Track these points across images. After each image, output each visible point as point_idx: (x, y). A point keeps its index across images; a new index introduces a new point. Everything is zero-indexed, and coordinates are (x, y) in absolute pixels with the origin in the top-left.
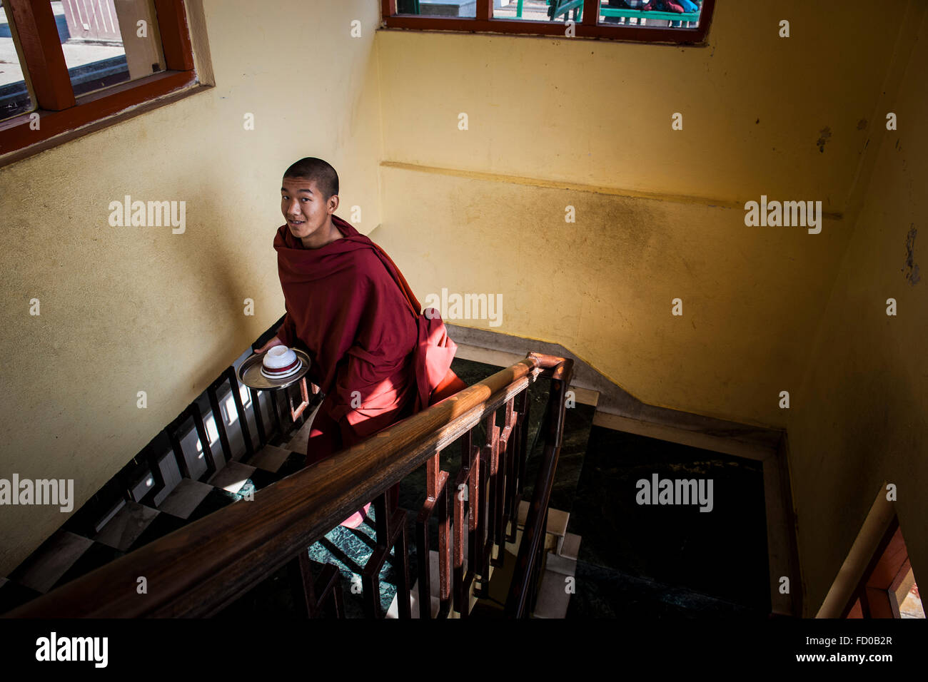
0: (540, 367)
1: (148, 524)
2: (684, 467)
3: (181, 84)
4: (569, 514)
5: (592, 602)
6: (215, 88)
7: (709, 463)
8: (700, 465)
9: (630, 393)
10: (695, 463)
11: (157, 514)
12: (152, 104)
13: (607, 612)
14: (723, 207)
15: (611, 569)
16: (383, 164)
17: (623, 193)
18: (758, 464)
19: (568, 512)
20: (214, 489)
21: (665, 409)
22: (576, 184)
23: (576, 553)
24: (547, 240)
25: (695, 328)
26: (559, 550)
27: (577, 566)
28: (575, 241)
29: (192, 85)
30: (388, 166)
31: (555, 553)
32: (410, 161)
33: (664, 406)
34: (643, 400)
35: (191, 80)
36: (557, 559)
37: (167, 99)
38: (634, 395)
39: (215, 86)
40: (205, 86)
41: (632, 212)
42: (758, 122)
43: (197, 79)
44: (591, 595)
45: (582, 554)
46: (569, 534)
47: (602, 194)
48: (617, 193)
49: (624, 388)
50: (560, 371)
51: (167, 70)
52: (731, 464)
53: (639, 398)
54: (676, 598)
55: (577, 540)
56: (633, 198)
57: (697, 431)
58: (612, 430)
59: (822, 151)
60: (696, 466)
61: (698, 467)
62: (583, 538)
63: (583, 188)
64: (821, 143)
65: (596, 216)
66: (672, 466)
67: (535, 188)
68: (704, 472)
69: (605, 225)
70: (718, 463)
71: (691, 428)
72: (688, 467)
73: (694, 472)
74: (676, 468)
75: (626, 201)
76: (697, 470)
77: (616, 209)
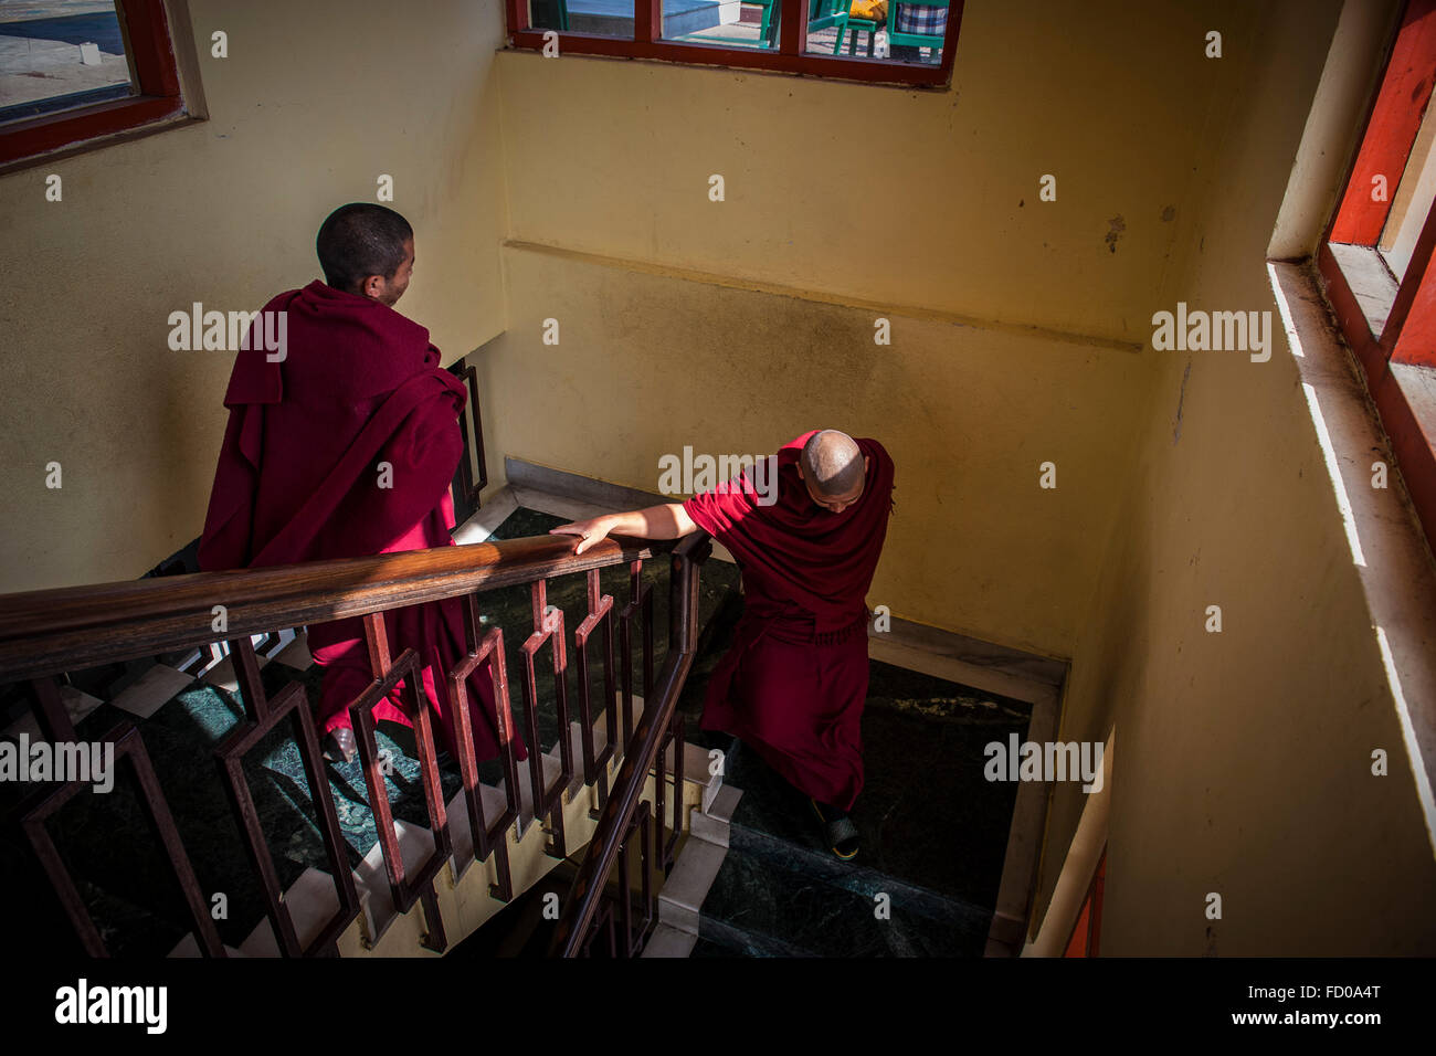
2: (916, 705)
3: (159, 115)
4: (725, 755)
5: (747, 884)
6: (208, 125)
7: (953, 701)
8: (940, 703)
10: (933, 701)
13: (766, 899)
14: (974, 327)
15: (776, 839)
16: (511, 244)
17: (837, 301)
18: (1026, 708)
22: (771, 285)
23: (732, 812)
24: (733, 365)
26: (706, 807)
27: (733, 832)
28: (770, 368)
29: (177, 116)
30: (516, 247)
31: (700, 811)
32: (546, 242)
35: (175, 110)
36: (705, 819)
37: (133, 133)
39: (208, 119)
40: (195, 119)
41: (847, 329)
42: (1022, 205)
43: (184, 109)
45: (738, 816)
46: (726, 786)
47: (807, 301)
48: (827, 300)
51: (142, 94)
52: (987, 704)
54: (866, 886)
55: (736, 795)
56: (849, 309)
57: (948, 656)
59: (1113, 251)
60: (934, 704)
61: (936, 706)
62: (745, 794)
63: (782, 292)
64: (1111, 238)
65: (798, 332)
66: (898, 701)
67: (715, 288)
68: (943, 714)
69: (811, 346)
70: (968, 703)
71: (939, 650)
72: (920, 705)
73: (929, 714)
74: (903, 705)
75: (840, 312)
76: (934, 710)
77: (825, 324)
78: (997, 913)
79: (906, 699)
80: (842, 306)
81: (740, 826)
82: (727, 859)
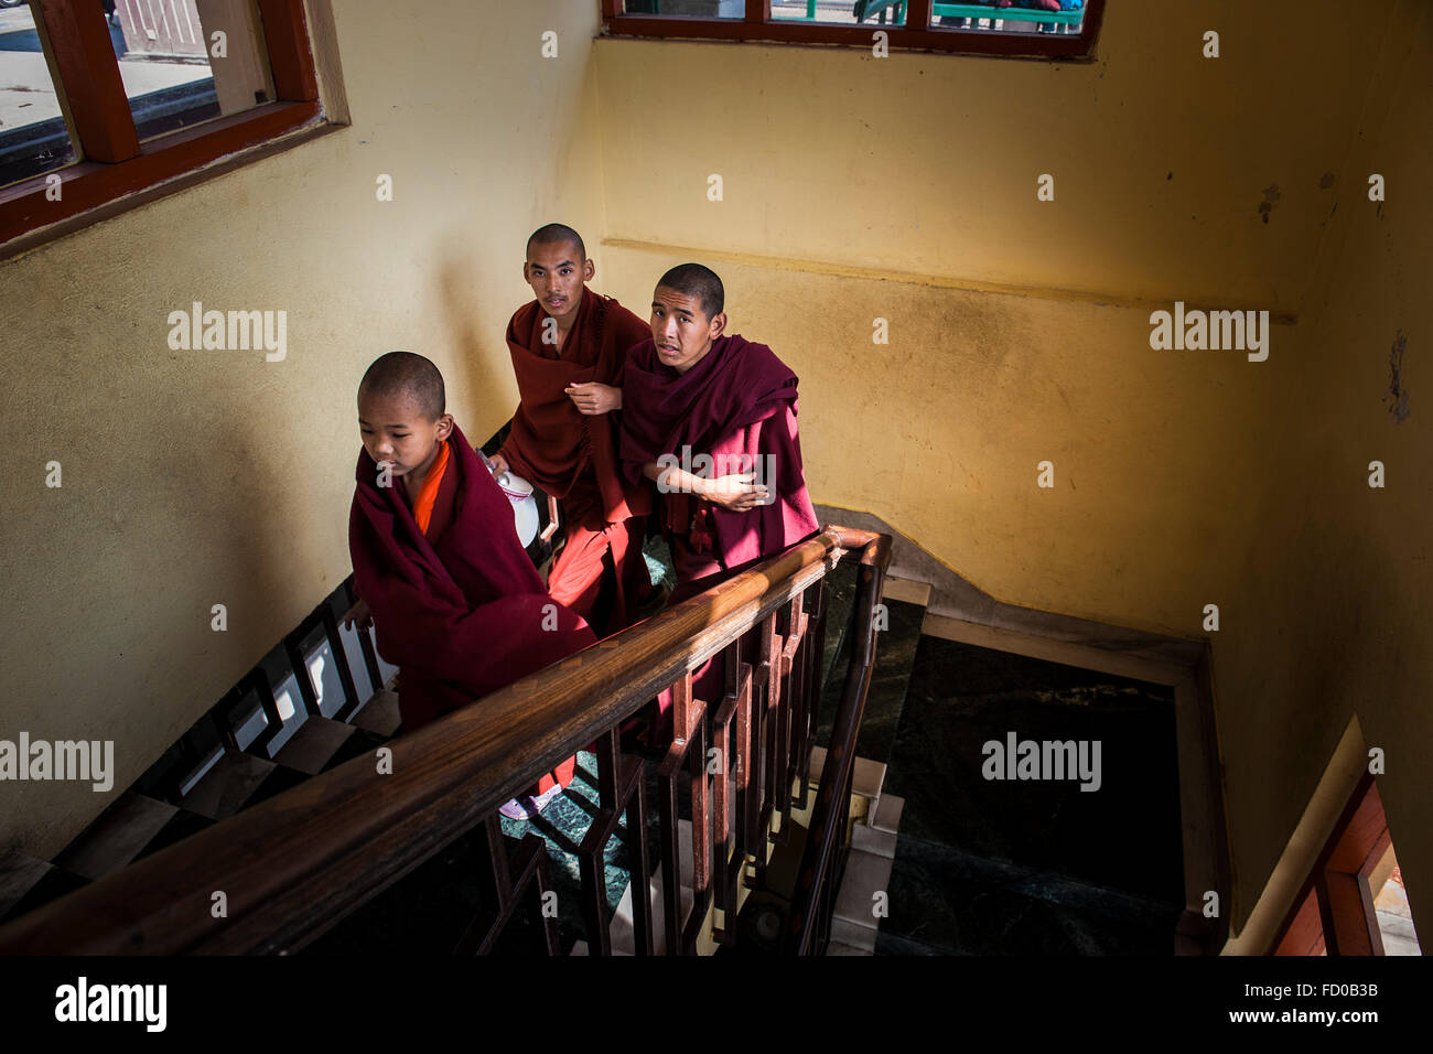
0: (843, 547)
1: (259, 782)
2: (1057, 696)
3: (300, 122)
4: (886, 766)
5: (921, 895)
6: (350, 128)
7: (1094, 690)
8: (1081, 693)
9: (978, 585)
10: (1074, 690)
11: (272, 769)
12: (256, 152)
13: (942, 910)
14: (1117, 306)
15: (948, 847)
16: (607, 244)
17: (967, 285)
18: (1168, 692)
19: (884, 762)
20: (356, 731)
21: (1029, 609)
22: (896, 272)
23: (897, 822)
24: (853, 357)
25: (1074, 488)
26: (871, 818)
27: (898, 842)
28: (894, 358)
29: (316, 123)
30: (614, 245)
31: (865, 824)
32: (645, 238)
33: (1027, 605)
34: (996, 596)
35: (314, 115)
36: (868, 831)
37: (278, 144)
38: (983, 589)
39: (350, 124)
40: (335, 124)
41: (980, 314)
42: (1170, 177)
43: (323, 114)
44: (918, 885)
45: (905, 825)
46: (886, 796)
47: (937, 287)
48: (957, 285)
49: (969, 579)
50: (872, 552)
51: (278, 100)
52: (1128, 690)
53: (991, 594)
54: (1045, 888)
55: (898, 804)
56: (982, 293)
57: (1077, 643)
58: (949, 641)
59: (1266, 221)
60: (1075, 694)
61: (1078, 696)
62: (906, 801)
63: (906, 278)
64: (1265, 209)
65: (925, 319)
66: (1039, 693)
67: (835, 278)
68: (1086, 704)
69: (940, 334)
70: (1108, 691)
71: (1068, 637)
72: (1063, 696)
73: (1072, 704)
74: (1045, 697)
75: (972, 297)
76: (1076, 700)
77: (956, 310)
78: (1188, 908)
79: (1047, 691)
80: (975, 291)
81: (909, 836)
82: (895, 871)
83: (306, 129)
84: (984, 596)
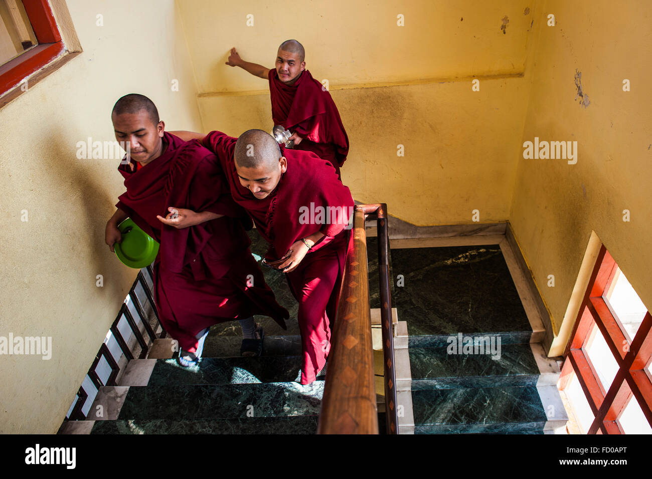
0: (366, 214)
1: (124, 398)
2: (454, 261)
3: (56, 54)
4: (396, 309)
5: (424, 360)
6: (83, 53)
7: (468, 254)
8: (463, 257)
9: (408, 221)
10: (460, 256)
12: (40, 73)
13: (435, 363)
14: (449, 82)
15: (431, 336)
16: (201, 96)
17: (381, 85)
18: (497, 247)
19: (395, 307)
20: (157, 360)
21: (432, 227)
22: (347, 85)
23: (407, 332)
25: (443, 168)
26: (395, 333)
27: (409, 340)
29: (63, 54)
33: (431, 225)
34: (417, 224)
35: (62, 49)
36: (395, 339)
38: (410, 222)
39: (82, 51)
40: (73, 53)
41: (390, 97)
42: (462, 20)
43: (65, 48)
44: (422, 356)
45: (410, 332)
46: (400, 322)
47: (368, 88)
48: (377, 85)
49: (404, 219)
50: (381, 212)
51: (39, 44)
52: (481, 250)
53: (414, 223)
55: (404, 323)
56: (389, 87)
57: (455, 236)
58: (401, 249)
59: (505, 33)
61: (462, 258)
62: (407, 322)
63: (353, 87)
64: (503, 28)
65: (365, 105)
66: (446, 261)
68: (467, 260)
69: (373, 110)
70: (474, 253)
71: (450, 235)
72: (456, 260)
73: (461, 262)
74: (449, 262)
75: (384, 90)
76: (462, 260)
77: (378, 97)
78: (534, 331)
79: (449, 259)
80: (384, 87)
81: (414, 336)
82: (410, 353)
83: (59, 57)
84: (411, 225)
